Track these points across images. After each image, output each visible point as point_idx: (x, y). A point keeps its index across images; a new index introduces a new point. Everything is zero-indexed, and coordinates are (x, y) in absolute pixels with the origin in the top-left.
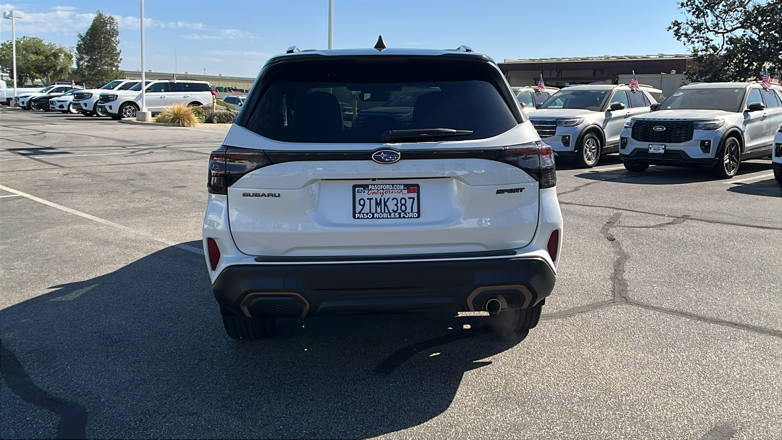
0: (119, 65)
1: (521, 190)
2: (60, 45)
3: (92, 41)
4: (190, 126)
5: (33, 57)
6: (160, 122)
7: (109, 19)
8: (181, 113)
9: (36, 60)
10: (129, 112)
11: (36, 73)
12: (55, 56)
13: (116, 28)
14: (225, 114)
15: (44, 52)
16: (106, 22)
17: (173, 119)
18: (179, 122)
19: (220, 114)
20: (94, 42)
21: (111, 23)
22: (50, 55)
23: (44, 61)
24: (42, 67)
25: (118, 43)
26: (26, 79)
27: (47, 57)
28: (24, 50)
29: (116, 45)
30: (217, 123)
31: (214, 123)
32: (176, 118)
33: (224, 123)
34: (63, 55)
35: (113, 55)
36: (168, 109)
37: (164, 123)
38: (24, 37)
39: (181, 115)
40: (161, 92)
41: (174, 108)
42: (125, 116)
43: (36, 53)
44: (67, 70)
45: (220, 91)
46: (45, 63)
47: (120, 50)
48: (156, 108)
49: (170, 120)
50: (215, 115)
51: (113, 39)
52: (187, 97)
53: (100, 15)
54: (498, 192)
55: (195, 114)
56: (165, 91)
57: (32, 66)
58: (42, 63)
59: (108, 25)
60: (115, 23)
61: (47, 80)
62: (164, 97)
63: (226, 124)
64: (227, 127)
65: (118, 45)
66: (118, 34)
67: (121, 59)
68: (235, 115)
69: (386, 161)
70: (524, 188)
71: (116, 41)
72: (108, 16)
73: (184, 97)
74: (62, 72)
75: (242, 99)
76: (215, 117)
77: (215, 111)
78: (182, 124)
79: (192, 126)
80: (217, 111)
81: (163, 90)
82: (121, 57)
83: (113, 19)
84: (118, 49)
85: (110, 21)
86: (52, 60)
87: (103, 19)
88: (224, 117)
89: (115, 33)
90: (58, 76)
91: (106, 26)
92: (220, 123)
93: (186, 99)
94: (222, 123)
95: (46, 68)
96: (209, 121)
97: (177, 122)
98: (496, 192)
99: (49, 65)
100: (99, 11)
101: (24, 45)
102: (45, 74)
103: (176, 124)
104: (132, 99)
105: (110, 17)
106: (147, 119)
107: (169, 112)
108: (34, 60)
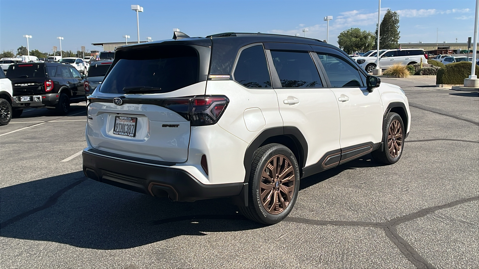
0: (398, 40)
1: (177, 126)
2: (369, 31)
3: (384, 28)
4: (403, 77)
5: (354, 39)
6: (385, 75)
7: (394, 13)
8: (398, 69)
9: (356, 41)
10: (371, 69)
11: (356, 48)
12: (366, 37)
13: (397, 18)
14: (429, 69)
15: (360, 36)
16: (392, 15)
17: (393, 73)
18: (396, 75)
19: (425, 69)
20: (385, 28)
21: (395, 16)
22: (363, 38)
23: (360, 41)
24: (358, 45)
25: (399, 27)
26: (351, 51)
27: (361, 39)
28: (350, 36)
29: (397, 28)
30: (423, 75)
31: (420, 75)
32: (394, 72)
33: (428, 75)
34: (370, 37)
35: (395, 34)
36: (391, 67)
37: (387, 76)
38: (352, 29)
39: (398, 70)
40: (392, 56)
41: (394, 66)
42: (369, 72)
43: (356, 37)
44: (372, 45)
45: (456, 54)
46: (360, 42)
47: (400, 32)
48: (384, 67)
49: (391, 74)
50: (422, 70)
51: (395, 25)
52: (408, 59)
53: (389, 12)
54: (164, 126)
55: (408, 69)
56: (394, 56)
57: (354, 44)
58: (359, 42)
59: (393, 17)
60: (397, 16)
61: (361, 52)
62: (393, 60)
63: (428, 76)
64: (429, 77)
65: (398, 29)
66: (398, 22)
67: (400, 37)
68: (435, 70)
69: (117, 104)
70: (179, 125)
71: (397, 26)
72: (393, 12)
73: (406, 59)
74: (369, 47)
75: (456, 58)
76: (421, 71)
77: (422, 67)
78: (398, 76)
79: (404, 77)
80: (423, 67)
81: (392, 55)
82: (400, 36)
83: (396, 13)
84: (398, 31)
85: (394, 15)
86: (364, 40)
87: (391, 14)
88: (427, 71)
89: (397, 21)
90: (366, 49)
91: (392, 18)
92: (424, 75)
93: (407, 60)
94: (426, 75)
95: (360, 45)
96: (417, 74)
97: (395, 75)
98: (162, 126)
99: (362, 43)
100: (388, 10)
101: (351, 33)
102: (360, 48)
103: (394, 76)
104: (373, 61)
105: (394, 12)
106: (379, 73)
107: (391, 69)
108: (354, 41)
